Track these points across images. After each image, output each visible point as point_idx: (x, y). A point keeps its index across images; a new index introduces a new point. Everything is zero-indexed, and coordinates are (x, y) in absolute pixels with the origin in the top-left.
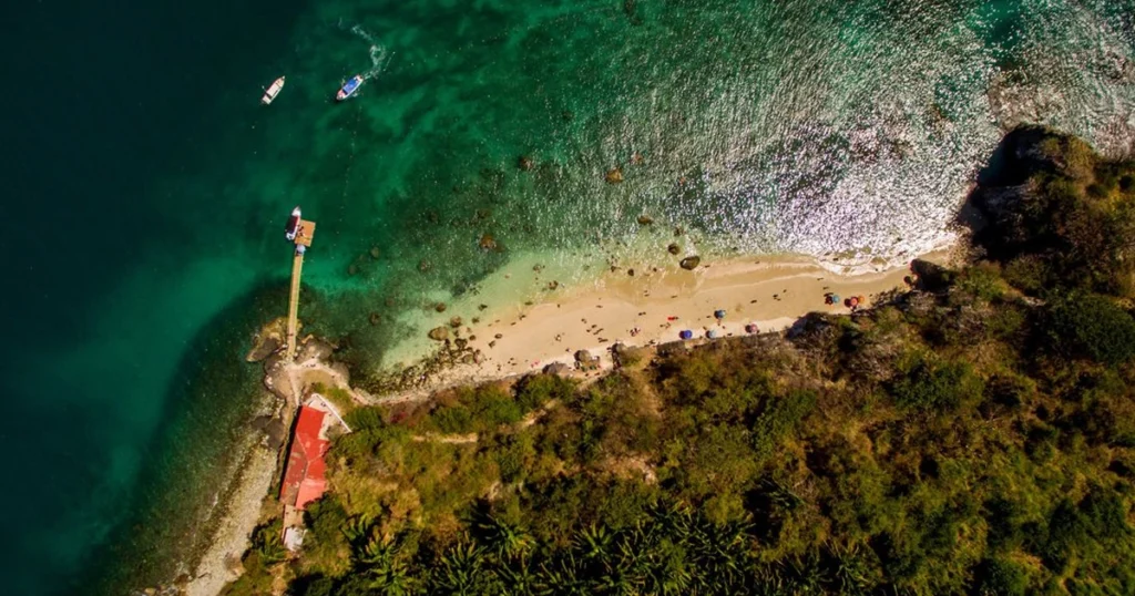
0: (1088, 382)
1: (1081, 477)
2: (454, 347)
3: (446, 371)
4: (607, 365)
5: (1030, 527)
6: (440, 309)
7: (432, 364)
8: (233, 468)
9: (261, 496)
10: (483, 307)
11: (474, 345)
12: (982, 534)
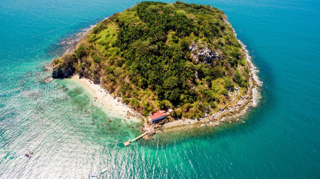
0: (87, 49)
1: (98, 46)
2: (129, 115)
3: (133, 114)
4: (117, 98)
5: (106, 46)
6: (125, 120)
7: (134, 116)
8: (171, 130)
9: (171, 123)
10: (120, 115)
11: (127, 113)
12: (110, 49)
